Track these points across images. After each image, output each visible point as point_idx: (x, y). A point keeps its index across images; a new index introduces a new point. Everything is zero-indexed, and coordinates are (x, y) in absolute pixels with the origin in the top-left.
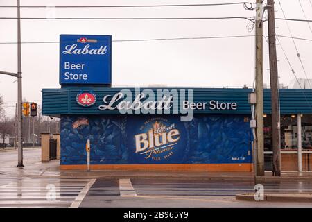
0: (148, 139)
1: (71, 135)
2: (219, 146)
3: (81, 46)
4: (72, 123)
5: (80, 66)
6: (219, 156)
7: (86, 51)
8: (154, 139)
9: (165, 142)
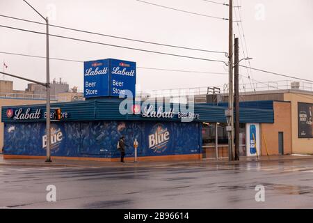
0: (155, 138)
1: (117, 135)
2: (186, 143)
3: (121, 69)
4: (117, 126)
5: (121, 84)
6: (186, 150)
7: (124, 73)
8: (158, 138)
9: (162, 141)
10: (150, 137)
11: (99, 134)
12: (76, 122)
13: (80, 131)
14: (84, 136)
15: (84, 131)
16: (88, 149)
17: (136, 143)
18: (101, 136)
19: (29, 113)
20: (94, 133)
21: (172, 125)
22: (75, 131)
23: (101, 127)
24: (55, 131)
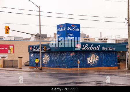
0: (91, 59)
1: (70, 58)
2: (108, 62)
3: (72, 28)
4: (70, 54)
5: (72, 35)
6: (108, 65)
7: (74, 29)
8: (93, 59)
9: (95, 60)
10: (88, 59)
11: (63, 57)
12: (54, 52)
13: (56, 56)
14: (57, 58)
15: (57, 56)
16: (59, 64)
17: (79, 61)
18: (63, 58)
19: (37, 48)
20: (61, 57)
21: (100, 53)
22: (54, 56)
23: (63, 54)
24: (47, 56)
